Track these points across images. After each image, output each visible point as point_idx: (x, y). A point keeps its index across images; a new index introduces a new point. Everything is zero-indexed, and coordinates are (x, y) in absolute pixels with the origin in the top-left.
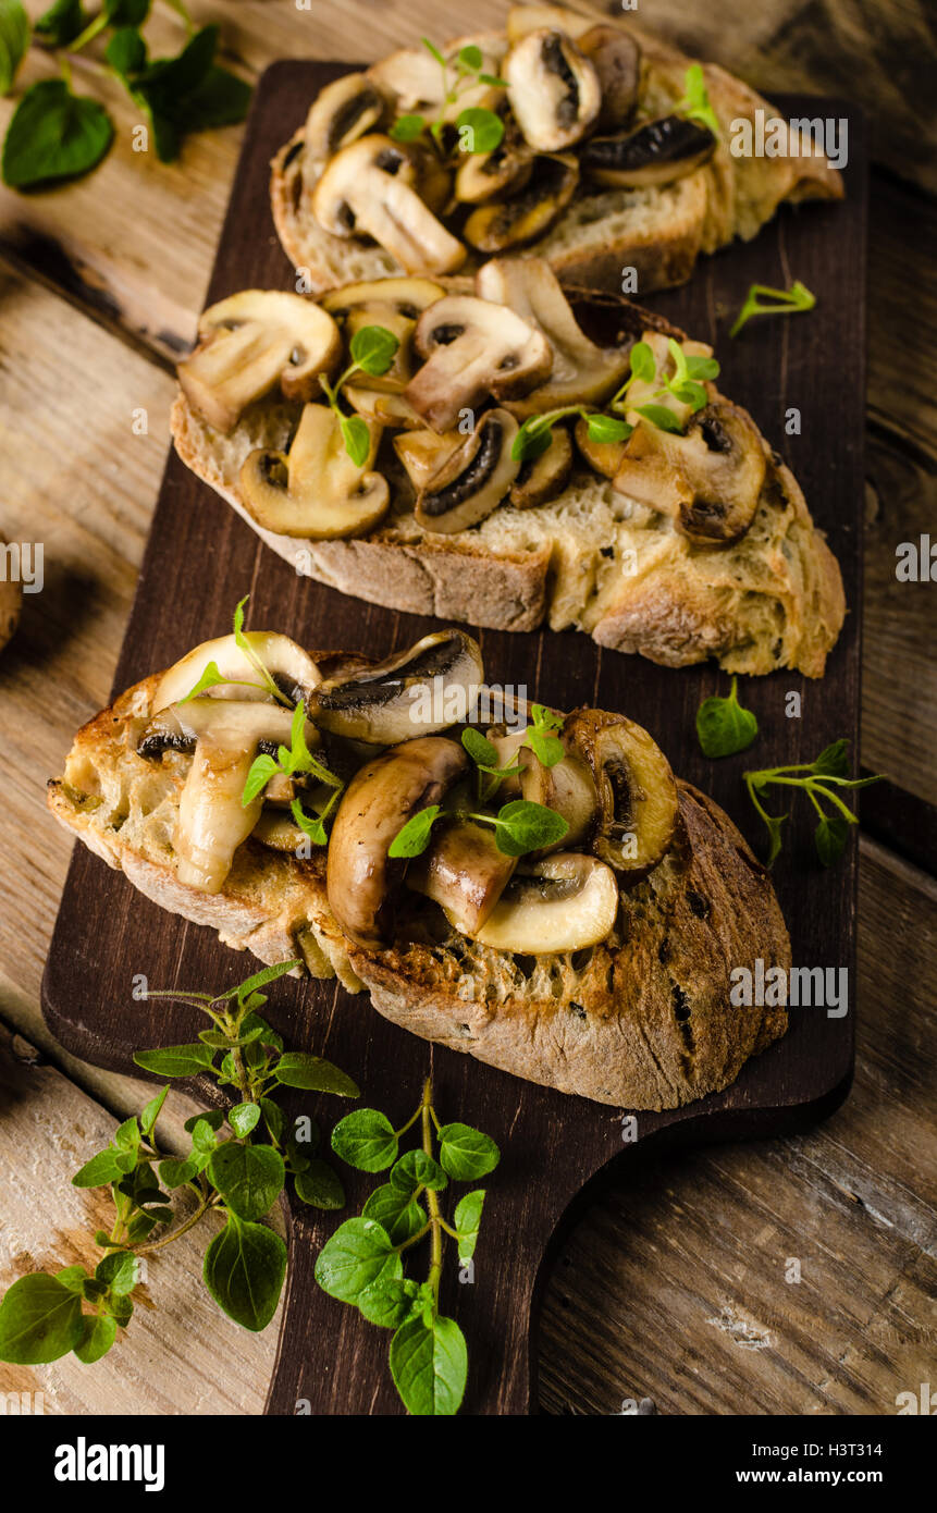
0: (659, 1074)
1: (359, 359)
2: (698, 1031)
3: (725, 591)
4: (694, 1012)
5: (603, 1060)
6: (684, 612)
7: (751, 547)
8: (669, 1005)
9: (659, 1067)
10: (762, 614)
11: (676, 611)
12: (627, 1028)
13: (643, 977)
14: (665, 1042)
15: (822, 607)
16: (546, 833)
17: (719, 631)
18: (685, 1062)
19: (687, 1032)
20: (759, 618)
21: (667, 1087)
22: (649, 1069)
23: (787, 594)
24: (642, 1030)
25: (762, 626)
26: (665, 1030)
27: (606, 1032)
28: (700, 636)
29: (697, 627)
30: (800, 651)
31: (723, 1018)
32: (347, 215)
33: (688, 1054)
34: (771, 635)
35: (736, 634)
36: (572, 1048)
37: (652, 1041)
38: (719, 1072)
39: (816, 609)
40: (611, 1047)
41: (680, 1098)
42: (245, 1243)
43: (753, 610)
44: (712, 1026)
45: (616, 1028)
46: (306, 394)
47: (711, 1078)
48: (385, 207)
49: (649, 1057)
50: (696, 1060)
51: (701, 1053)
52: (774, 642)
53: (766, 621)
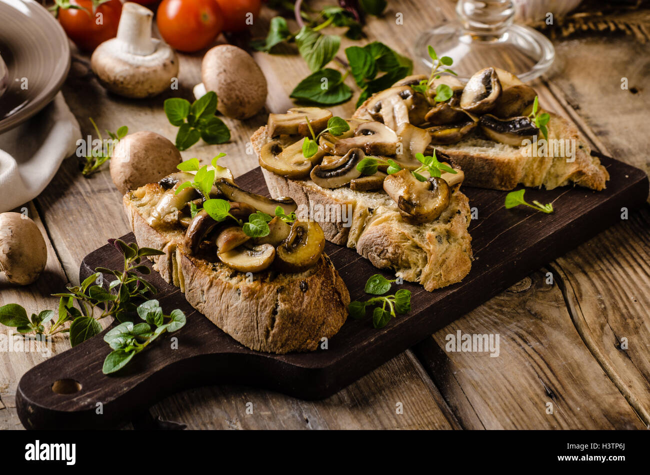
0: (256, 330)
1: (330, 127)
2: (277, 321)
3: (405, 238)
4: (279, 314)
5: (240, 315)
6: (385, 238)
7: (424, 229)
8: (271, 306)
9: (257, 328)
10: (417, 256)
11: (382, 237)
12: (252, 305)
13: (267, 292)
14: (263, 318)
15: (444, 266)
16: (261, 232)
17: (395, 251)
18: (268, 332)
19: (273, 320)
20: (414, 257)
21: (257, 339)
22: (253, 326)
23: (429, 251)
24: (257, 309)
25: (415, 261)
26: (265, 314)
27: (244, 303)
28: (387, 250)
29: (387, 246)
30: (427, 277)
31: (290, 325)
32: (378, 109)
33: (270, 329)
34: (418, 267)
35: (402, 257)
36: (232, 306)
37: (259, 315)
38: (279, 344)
39: (441, 266)
40: (244, 311)
41: (261, 347)
42: (91, 325)
43: (414, 253)
44: (284, 324)
45: (248, 303)
46: (305, 133)
47: (275, 345)
48: (393, 110)
49: (255, 321)
50: (272, 333)
51: (275, 330)
52: (418, 270)
53: (418, 260)
